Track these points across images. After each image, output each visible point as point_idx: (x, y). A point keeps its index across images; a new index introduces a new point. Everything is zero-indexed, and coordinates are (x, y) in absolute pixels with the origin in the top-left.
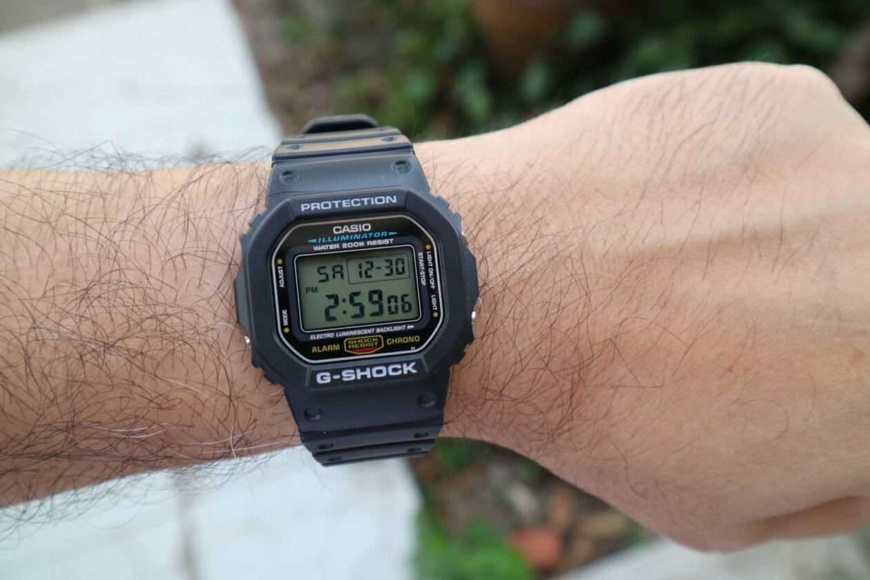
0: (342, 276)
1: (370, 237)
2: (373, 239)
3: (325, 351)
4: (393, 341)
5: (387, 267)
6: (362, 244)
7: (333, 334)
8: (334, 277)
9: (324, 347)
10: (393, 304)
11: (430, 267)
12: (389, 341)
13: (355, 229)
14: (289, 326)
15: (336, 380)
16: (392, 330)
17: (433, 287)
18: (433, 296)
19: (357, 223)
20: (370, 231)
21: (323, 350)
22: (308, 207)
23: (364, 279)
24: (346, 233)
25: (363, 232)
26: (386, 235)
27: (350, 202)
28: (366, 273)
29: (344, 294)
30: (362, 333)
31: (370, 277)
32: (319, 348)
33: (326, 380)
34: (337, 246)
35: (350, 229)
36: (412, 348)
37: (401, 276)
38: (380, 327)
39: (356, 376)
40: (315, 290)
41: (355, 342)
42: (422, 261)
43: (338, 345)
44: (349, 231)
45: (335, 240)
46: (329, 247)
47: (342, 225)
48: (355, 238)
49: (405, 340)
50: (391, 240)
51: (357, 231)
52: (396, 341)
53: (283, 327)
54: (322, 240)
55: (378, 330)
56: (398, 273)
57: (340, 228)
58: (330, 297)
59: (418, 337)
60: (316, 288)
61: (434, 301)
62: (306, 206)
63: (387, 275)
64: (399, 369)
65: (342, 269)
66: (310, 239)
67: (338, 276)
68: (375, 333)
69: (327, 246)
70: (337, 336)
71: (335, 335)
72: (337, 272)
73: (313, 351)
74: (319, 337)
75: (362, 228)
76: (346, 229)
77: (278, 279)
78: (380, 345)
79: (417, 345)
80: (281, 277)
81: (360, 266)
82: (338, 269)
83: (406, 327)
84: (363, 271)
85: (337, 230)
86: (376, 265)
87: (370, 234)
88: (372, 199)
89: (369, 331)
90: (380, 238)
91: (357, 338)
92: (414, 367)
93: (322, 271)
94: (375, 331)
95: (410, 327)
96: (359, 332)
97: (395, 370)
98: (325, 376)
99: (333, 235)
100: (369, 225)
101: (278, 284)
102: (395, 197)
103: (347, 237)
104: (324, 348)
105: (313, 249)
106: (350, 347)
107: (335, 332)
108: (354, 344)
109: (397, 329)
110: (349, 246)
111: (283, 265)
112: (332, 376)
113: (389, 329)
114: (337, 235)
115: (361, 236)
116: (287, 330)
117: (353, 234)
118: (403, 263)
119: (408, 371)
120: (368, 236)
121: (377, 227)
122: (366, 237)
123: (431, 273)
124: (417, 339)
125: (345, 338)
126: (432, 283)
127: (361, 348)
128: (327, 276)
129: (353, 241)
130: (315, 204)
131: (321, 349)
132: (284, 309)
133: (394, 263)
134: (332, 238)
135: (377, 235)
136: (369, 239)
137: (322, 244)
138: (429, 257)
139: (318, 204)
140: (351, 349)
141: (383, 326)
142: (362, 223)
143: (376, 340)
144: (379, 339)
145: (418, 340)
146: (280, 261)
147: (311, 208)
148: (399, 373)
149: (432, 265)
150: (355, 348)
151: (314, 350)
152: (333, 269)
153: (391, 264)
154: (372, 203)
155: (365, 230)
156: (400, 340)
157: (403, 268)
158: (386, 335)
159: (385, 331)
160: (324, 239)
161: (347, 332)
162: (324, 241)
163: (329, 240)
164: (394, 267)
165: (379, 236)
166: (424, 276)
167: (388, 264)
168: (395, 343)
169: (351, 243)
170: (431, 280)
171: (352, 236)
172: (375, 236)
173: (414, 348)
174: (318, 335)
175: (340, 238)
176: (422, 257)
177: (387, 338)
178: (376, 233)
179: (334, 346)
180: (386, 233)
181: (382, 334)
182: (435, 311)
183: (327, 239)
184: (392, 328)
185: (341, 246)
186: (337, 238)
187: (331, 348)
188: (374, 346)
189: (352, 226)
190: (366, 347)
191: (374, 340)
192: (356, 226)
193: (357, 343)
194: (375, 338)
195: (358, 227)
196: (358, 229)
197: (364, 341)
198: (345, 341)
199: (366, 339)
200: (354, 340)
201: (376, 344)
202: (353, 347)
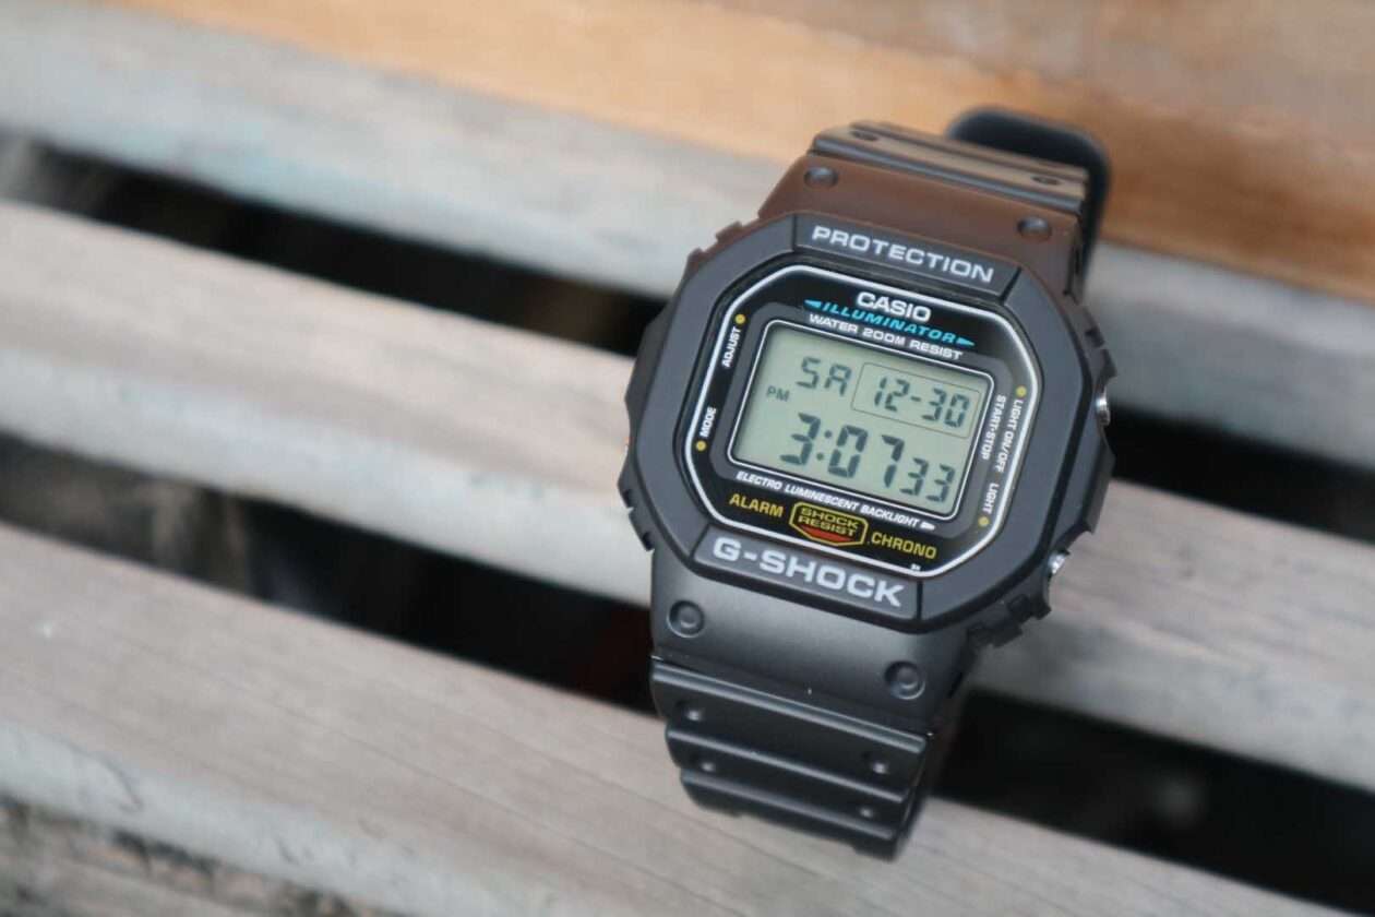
0: (842, 390)
1: (921, 333)
2: (924, 338)
3: (753, 509)
4: (885, 539)
5: (933, 403)
6: (900, 341)
7: (780, 484)
8: (828, 384)
9: (756, 501)
10: (915, 476)
11: (1010, 429)
12: (877, 538)
13: (899, 309)
14: (709, 441)
15: (749, 560)
16: (890, 519)
17: (1000, 469)
18: (992, 485)
19: (908, 301)
20: (925, 324)
21: (751, 506)
22: (826, 236)
23: (881, 409)
24: (878, 312)
25: (909, 321)
26: (951, 341)
27: (906, 252)
28: (890, 399)
29: (833, 422)
30: (833, 504)
31: (893, 409)
32: (744, 499)
33: (729, 554)
34: (853, 328)
35: (890, 306)
37: (950, 429)
38: (871, 504)
39: (786, 570)
40: (784, 396)
41: (815, 514)
42: (1000, 413)
44: (887, 310)
45: (854, 315)
46: (838, 325)
47: (878, 294)
48: (891, 326)
49: (908, 546)
50: (958, 354)
51: (901, 314)
52: (890, 541)
53: (697, 438)
54: (831, 307)
55: (865, 510)
56: (949, 422)
57: (873, 297)
58: (805, 418)
59: (934, 550)
60: (787, 394)
61: (991, 495)
62: (823, 232)
63: (927, 418)
64: (870, 588)
65: (848, 374)
66: (810, 299)
67: (836, 386)
68: (857, 513)
69: (836, 322)
70: (787, 490)
71: (784, 487)
72: (839, 379)
73: (732, 501)
74: (754, 480)
75: (912, 312)
76: (882, 304)
77: (724, 349)
78: (856, 537)
79: (926, 564)
80: (732, 347)
82: (841, 374)
83: (918, 524)
84: (886, 393)
85: (866, 300)
86: (912, 392)
87: (923, 330)
88: (948, 260)
89: (848, 505)
90: (939, 343)
91: (820, 509)
92: (897, 595)
93: (811, 367)
94: (859, 508)
95: (926, 526)
96: (829, 500)
97: (861, 585)
98: (731, 547)
99: (853, 307)
100: (928, 312)
101: (721, 358)
103: (880, 318)
104: (754, 504)
105: (808, 317)
106: (800, 520)
107: (785, 481)
108: (811, 517)
109: (901, 519)
110: (875, 337)
111: (744, 328)
112: (743, 552)
113: (885, 515)
114: (861, 310)
115: (905, 326)
116: (701, 446)
117: (893, 317)
118: (965, 406)
119: (885, 597)
120: (918, 330)
121: (941, 319)
122: (914, 331)
123: (1007, 442)
124: (929, 552)
125: (797, 499)
126: (1002, 459)
127: (820, 529)
128: (816, 380)
129: (887, 329)
130: (842, 233)
131: (748, 503)
132: (714, 405)
133: (949, 399)
134: (850, 312)
135: (935, 335)
136: (916, 337)
137: (827, 314)
138: (1016, 411)
139: (846, 235)
140: (802, 525)
141: (878, 506)
142: (916, 303)
143: (854, 525)
144: (861, 526)
145: (933, 557)
146: (740, 319)
148: (866, 593)
149: (1014, 427)
150: (809, 526)
151: (735, 500)
152: (832, 371)
153: (943, 399)
154: (945, 268)
155: (916, 317)
156: (897, 543)
157: (961, 418)
158: (876, 524)
159: (878, 516)
160: (835, 307)
161: (807, 491)
162: (834, 310)
163: (844, 312)
164: (946, 407)
165: (937, 337)
166: (992, 442)
167: (937, 398)
168: (886, 543)
169: (882, 333)
170: (1001, 454)
171: (888, 320)
172: (931, 335)
173: (918, 568)
174: (753, 476)
175: (866, 316)
176: (1002, 406)
177: (875, 530)
178: (934, 331)
179: (774, 506)
180: (953, 336)
181: (870, 519)
182: (986, 514)
183: (840, 309)
184: (892, 514)
185: (860, 331)
186: (859, 315)
187: (767, 509)
188: (846, 535)
189: (895, 303)
190: (829, 531)
191: (850, 524)
192: (904, 304)
193: (817, 518)
194: (853, 521)
195: (906, 309)
196: (903, 311)
197: (830, 518)
198: (796, 506)
199: (837, 516)
200: (813, 509)
201: (851, 534)
202: (807, 522)
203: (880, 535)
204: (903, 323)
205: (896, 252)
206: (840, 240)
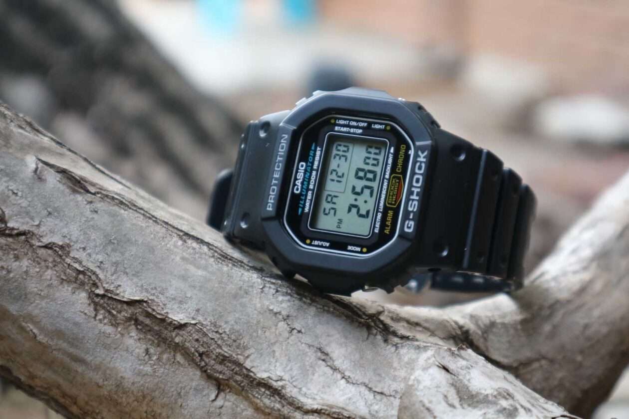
0: (336, 197)
1: (310, 165)
2: (313, 163)
3: (391, 223)
4: (399, 167)
5: (340, 158)
6: (314, 173)
7: (379, 213)
8: (334, 203)
9: (387, 223)
10: (371, 162)
11: (349, 123)
12: (399, 170)
13: (300, 176)
14: (362, 247)
15: (413, 216)
16: (390, 166)
17: (366, 124)
18: (373, 127)
19: (297, 172)
20: (307, 164)
21: (389, 224)
22: (271, 205)
23: (344, 180)
24: (302, 183)
25: (306, 170)
26: (313, 152)
27: (276, 171)
28: (339, 177)
29: (350, 199)
30: (386, 190)
31: (343, 174)
32: (386, 228)
33: (411, 225)
34: (310, 193)
35: (300, 179)
36: (410, 153)
38: (385, 174)
39: (415, 200)
40: (340, 221)
41: (390, 197)
42: (342, 128)
43: (389, 212)
44: (301, 180)
46: (309, 200)
47: (295, 185)
48: (308, 177)
49: (401, 156)
50: (318, 149)
52: (400, 164)
53: (361, 252)
54: (301, 204)
55: (387, 176)
56: (347, 151)
57: (296, 187)
58: (349, 210)
59: (402, 146)
60: (339, 220)
61: (377, 126)
62: (269, 207)
63: (346, 160)
64: (421, 164)
65: (330, 195)
66: (298, 213)
67: (335, 200)
68: (389, 180)
69: (307, 201)
70: (381, 210)
72: (332, 199)
74: (378, 225)
75: (302, 170)
76: (299, 183)
77: (322, 247)
78: (399, 178)
79: (408, 148)
80: (320, 243)
81: (333, 180)
82: (329, 199)
83: (392, 154)
84: (336, 178)
85: (297, 189)
86: (335, 168)
87: (309, 164)
88: (280, 153)
89: (386, 184)
90: (314, 157)
91: (388, 194)
92: (423, 153)
93: (327, 211)
94: (387, 179)
95: (392, 150)
96: (384, 192)
97: (420, 168)
98: (408, 224)
99: (301, 194)
100: (301, 163)
101: (326, 247)
102: (284, 135)
103: (305, 183)
104: (389, 223)
105: (306, 213)
106: (393, 203)
107: (377, 211)
108: (392, 199)
109: (390, 161)
110: (313, 183)
111: (312, 240)
112: (410, 220)
113: (389, 168)
114: (302, 191)
115: (308, 172)
116: (365, 250)
117: (304, 177)
118: (340, 145)
119: (424, 157)
120: (309, 166)
121: (304, 157)
122: (310, 168)
123: (354, 124)
124: (403, 148)
125: (385, 205)
126: (361, 124)
127: (397, 195)
128: (333, 209)
129: (310, 179)
130: (269, 199)
131: (388, 226)
132: (347, 247)
134: (303, 195)
135: (311, 159)
136: (312, 167)
137: (304, 205)
138: (342, 122)
139: (270, 197)
140: (396, 201)
141: (385, 171)
142: (298, 168)
143: (394, 180)
144: (394, 177)
145: (405, 146)
146: (308, 241)
147: (272, 203)
148: (423, 165)
149: (348, 121)
150: (396, 199)
151: (387, 232)
152: (329, 202)
153: (338, 155)
154: (282, 154)
155: (304, 168)
156: (400, 161)
157: (345, 146)
158: (393, 170)
159: (389, 171)
160: (301, 202)
161: (381, 202)
162: (302, 202)
163: (303, 198)
164: (341, 153)
165: (312, 158)
166: (355, 129)
167: (338, 157)
168: (401, 166)
169: (311, 181)
170: (360, 125)
171: (306, 179)
172: (311, 161)
173: (410, 151)
174: (376, 226)
175: (304, 189)
176: (339, 127)
177: (396, 172)
178: (310, 160)
179: (389, 215)
180: (311, 151)
181: (391, 174)
182: (385, 127)
183: (302, 200)
184: (388, 165)
185: (310, 190)
186: (304, 192)
187: (390, 218)
188: (399, 182)
189: (298, 178)
190: (398, 190)
191: (394, 182)
192: (298, 174)
193: (392, 196)
194: (392, 181)
195: (300, 172)
196: (301, 174)
197: (392, 190)
198: (388, 205)
199: (391, 187)
200: (389, 198)
201: (397, 181)
202: (394, 200)
203: (397, 169)
204: (307, 173)
205: (276, 176)
206: (272, 199)
